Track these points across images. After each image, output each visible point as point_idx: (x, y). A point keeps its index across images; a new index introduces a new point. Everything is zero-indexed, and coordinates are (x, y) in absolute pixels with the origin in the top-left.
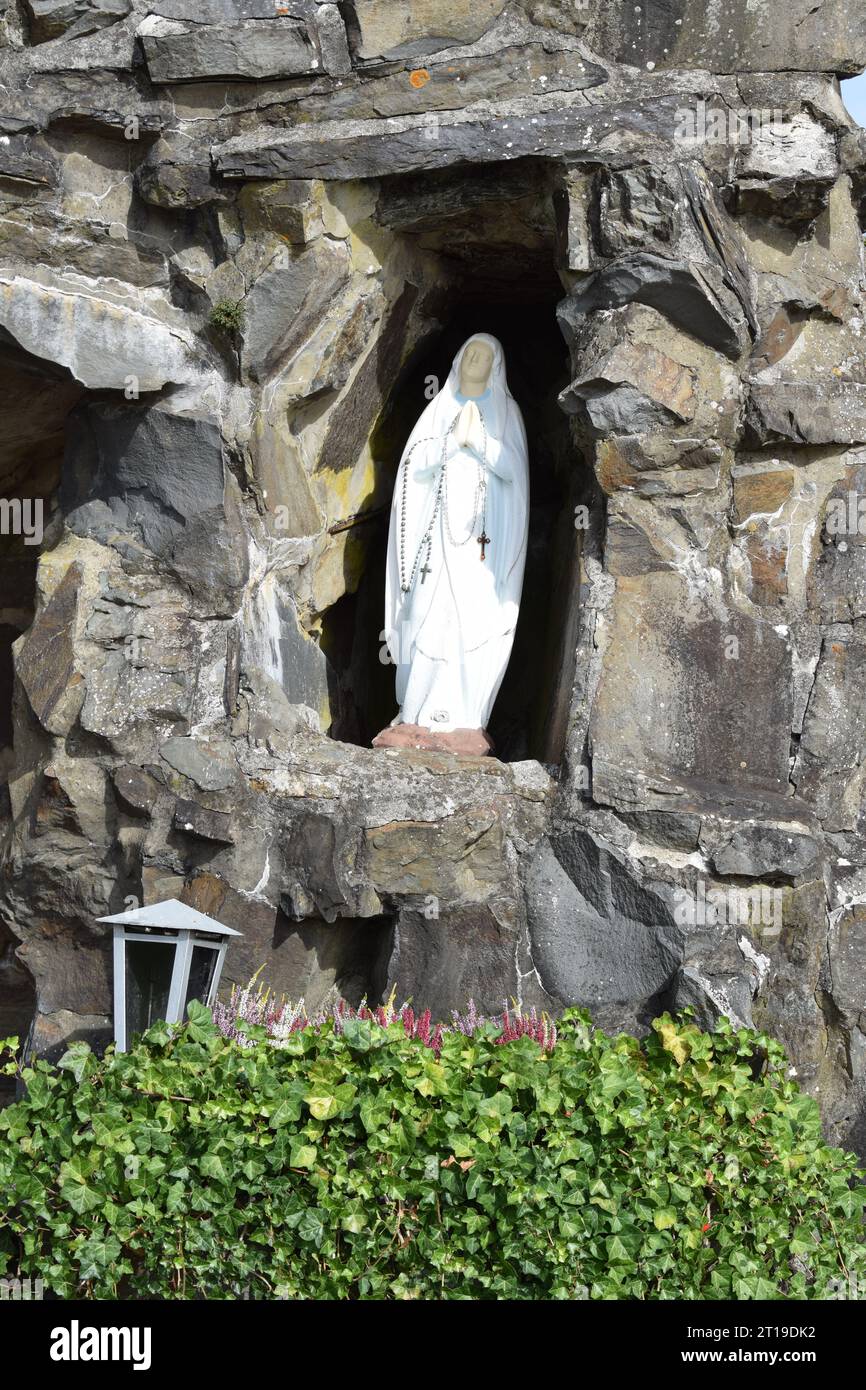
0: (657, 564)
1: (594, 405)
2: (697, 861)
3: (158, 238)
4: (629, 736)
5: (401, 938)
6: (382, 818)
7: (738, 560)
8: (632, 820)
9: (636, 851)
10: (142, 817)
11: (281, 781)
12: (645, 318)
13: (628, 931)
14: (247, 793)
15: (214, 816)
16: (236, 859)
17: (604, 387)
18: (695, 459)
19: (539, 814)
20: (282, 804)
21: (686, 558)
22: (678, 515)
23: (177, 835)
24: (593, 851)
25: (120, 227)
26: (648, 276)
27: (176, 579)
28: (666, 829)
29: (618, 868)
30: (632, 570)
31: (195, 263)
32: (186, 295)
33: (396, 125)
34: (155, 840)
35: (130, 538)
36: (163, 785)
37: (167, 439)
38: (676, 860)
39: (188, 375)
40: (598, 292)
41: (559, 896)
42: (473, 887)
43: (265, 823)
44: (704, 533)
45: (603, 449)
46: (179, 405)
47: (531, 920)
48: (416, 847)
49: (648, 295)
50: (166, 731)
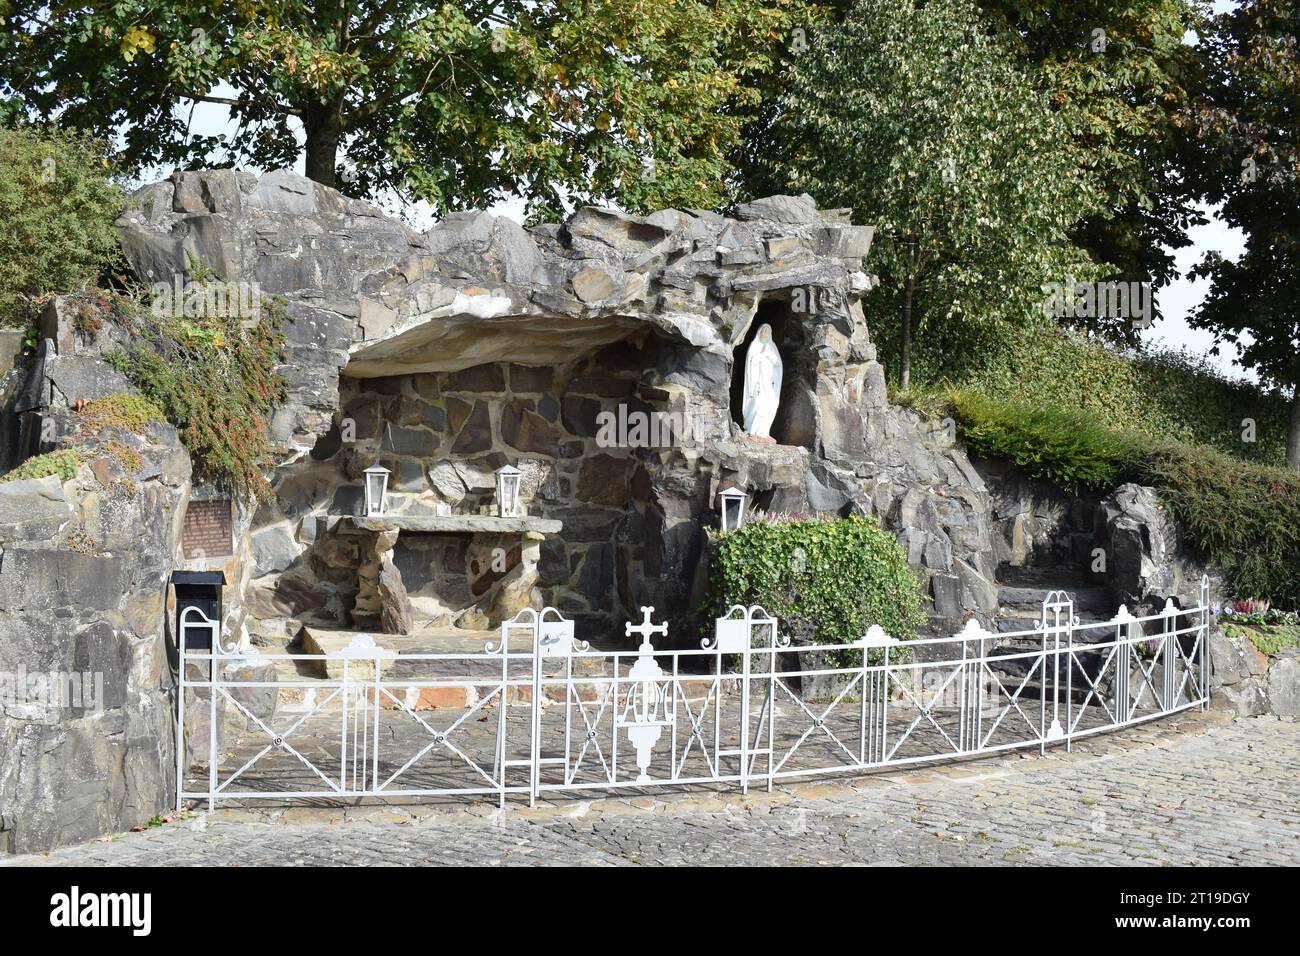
0: (829, 393)
1: (820, 352)
2: (852, 473)
3: (711, 303)
4: (830, 441)
5: (776, 495)
6: (776, 464)
7: (845, 391)
8: (835, 463)
9: (836, 471)
10: (710, 464)
11: (750, 454)
12: (831, 328)
13: (834, 492)
14: (741, 458)
15: (733, 464)
16: (739, 475)
17: (824, 347)
18: (838, 364)
19: (807, 461)
20: (751, 461)
21: (835, 391)
22: (834, 380)
23: (722, 468)
24: (825, 471)
25: (704, 301)
26: (835, 317)
27: (709, 397)
28: (845, 465)
29: (831, 475)
30: (823, 394)
31: (718, 310)
32: (714, 318)
33: (776, 276)
34: (715, 471)
35: (692, 385)
36: (717, 455)
37: (706, 358)
38: (848, 473)
39: (714, 341)
40: (818, 319)
41: (814, 483)
42: (795, 482)
43: (746, 466)
44: (840, 384)
45: (820, 362)
46: (711, 349)
47: (807, 490)
48: (784, 471)
49: (833, 322)
50: (716, 440)
